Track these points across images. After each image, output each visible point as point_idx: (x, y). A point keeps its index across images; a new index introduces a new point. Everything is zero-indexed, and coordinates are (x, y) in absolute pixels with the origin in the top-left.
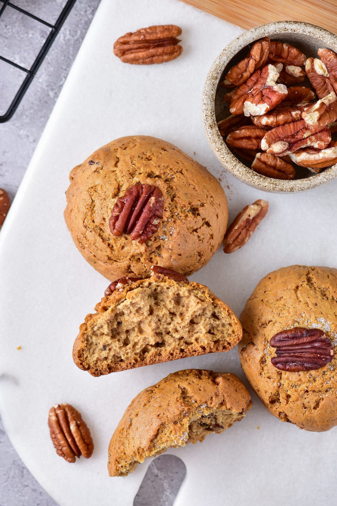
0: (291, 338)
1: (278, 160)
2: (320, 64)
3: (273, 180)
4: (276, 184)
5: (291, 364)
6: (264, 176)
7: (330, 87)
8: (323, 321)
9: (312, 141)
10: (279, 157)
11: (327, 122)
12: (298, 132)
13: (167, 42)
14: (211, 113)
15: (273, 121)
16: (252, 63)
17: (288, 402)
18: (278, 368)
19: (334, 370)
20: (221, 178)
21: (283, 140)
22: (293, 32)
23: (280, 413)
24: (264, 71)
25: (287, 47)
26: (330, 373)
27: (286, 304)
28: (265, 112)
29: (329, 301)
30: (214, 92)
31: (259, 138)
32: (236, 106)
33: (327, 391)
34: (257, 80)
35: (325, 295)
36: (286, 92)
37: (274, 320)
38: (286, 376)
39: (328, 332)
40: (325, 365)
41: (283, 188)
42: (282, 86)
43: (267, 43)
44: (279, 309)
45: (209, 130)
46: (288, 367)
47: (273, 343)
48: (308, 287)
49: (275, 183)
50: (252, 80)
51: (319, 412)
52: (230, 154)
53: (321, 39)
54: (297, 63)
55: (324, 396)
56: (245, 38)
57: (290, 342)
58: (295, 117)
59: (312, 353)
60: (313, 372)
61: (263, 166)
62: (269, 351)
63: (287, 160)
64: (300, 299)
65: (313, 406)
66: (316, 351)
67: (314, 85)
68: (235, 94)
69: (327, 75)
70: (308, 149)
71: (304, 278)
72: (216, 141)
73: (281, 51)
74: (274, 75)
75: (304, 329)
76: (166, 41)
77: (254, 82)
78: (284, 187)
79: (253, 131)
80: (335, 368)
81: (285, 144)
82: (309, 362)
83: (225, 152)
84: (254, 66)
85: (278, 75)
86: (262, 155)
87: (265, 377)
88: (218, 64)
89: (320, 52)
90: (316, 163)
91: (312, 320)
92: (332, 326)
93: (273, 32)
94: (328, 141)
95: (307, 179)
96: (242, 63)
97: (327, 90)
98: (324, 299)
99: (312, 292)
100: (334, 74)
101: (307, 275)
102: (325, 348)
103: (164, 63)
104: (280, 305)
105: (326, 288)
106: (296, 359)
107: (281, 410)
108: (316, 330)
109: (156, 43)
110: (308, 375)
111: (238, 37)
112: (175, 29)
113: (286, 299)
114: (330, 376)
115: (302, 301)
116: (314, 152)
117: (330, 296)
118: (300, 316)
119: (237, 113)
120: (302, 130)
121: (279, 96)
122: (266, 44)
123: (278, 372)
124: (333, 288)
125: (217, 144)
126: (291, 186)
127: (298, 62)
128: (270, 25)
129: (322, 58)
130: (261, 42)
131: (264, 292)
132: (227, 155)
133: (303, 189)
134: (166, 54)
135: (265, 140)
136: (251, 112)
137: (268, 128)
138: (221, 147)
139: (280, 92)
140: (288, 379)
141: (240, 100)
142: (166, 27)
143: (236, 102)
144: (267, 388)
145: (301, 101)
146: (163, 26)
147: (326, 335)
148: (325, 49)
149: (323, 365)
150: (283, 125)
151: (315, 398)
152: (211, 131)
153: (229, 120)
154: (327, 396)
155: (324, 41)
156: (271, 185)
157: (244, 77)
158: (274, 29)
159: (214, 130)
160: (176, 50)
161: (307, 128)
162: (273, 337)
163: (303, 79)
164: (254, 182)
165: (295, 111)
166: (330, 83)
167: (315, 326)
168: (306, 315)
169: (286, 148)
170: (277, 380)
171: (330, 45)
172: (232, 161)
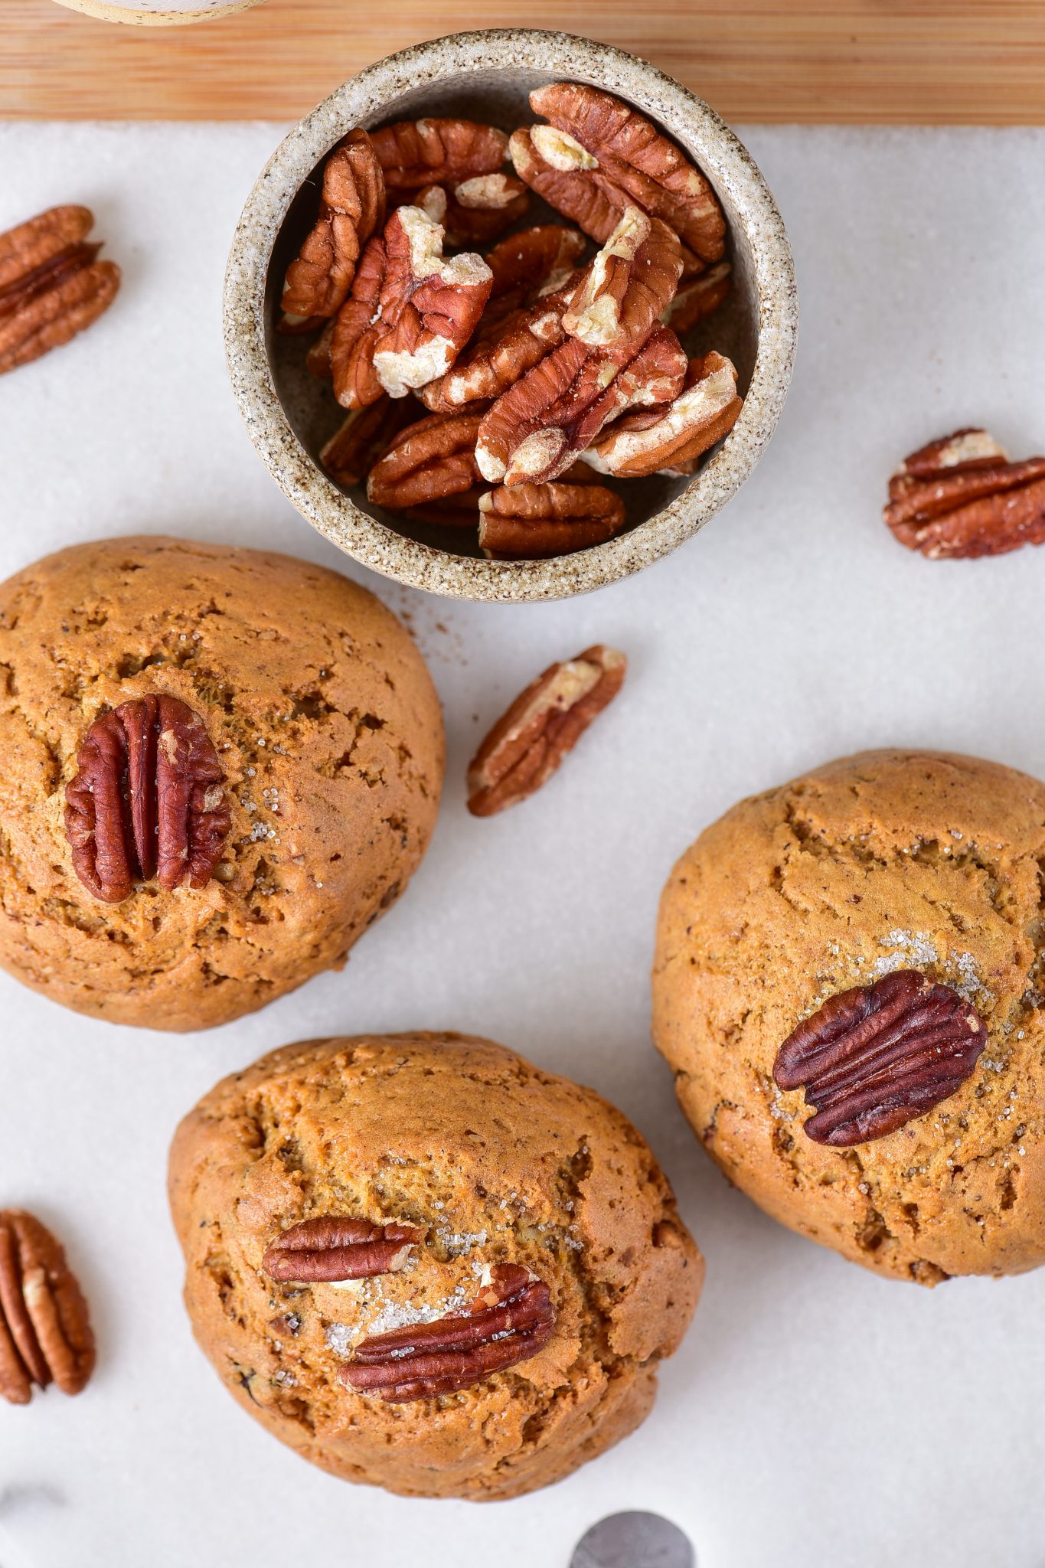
0: (829, 1038)
1: (554, 491)
2: (554, 140)
3: (560, 563)
4: (575, 570)
5: (869, 1117)
6: (529, 564)
7: (615, 195)
8: (901, 939)
9: (630, 391)
10: (552, 481)
11: (650, 314)
12: (575, 381)
13: (60, 268)
14: (284, 441)
15: (486, 379)
16: (343, 230)
17: (918, 1225)
18: (837, 1143)
19: (1006, 1068)
20: (407, 609)
21: (541, 423)
22: (427, 81)
23: (911, 1266)
24: (390, 235)
25: (432, 130)
26: (998, 1085)
27: (768, 942)
28: (447, 365)
29: (890, 870)
30: (265, 372)
31: (464, 449)
32: (351, 382)
33: (1016, 1139)
34: (384, 274)
35: (871, 855)
36: (485, 274)
37: (754, 1006)
38: (873, 1155)
39: (931, 965)
40: (972, 1069)
41: (602, 574)
42: (465, 259)
43: (362, 147)
44: (755, 965)
45: (299, 494)
46: (863, 1128)
47: (783, 1077)
48: (807, 855)
49: (570, 569)
50: (367, 280)
51: (1026, 1210)
52: (395, 541)
53: (524, 64)
54: (484, 164)
55: (1014, 1158)
56: (289, 164)
57: (835, 1052)
58: (546, 337)
59: (915, 1054)
60: (947, 1107)
61: (515, 528)
62: (786, 1106)
63: (582, 477)
64: (802, 906)
65: (996, 1202)
66: (923, 1042)
67: (566, 207)
68: (335, 343)
69: (591, 161)
70: (631, 419)
71: (783, 833)
72: (335, 521)
73: (419, 149)
74: (429, 237)
75: (857, 991)
76: (56, 265)
77: (375, 283)
78: (606, 569)
79: (437, 433)
80: (1007, 1061)
81: (551, 436)
82: (920, 1086)
83: (375, 541)
84: (352, 235)
85: (440, 230)
86: (498, 497)
87: (812, 1188)
88: (239, 279)
89: (539, 104)
90: (672, 451)
91: (867, 950)
92: (936, 940)
93: (365, 109)
94: (679, 368)
95: (662, 515)
96: (313, 243)
97: (612, 208)
98: (871, 870)
99: (827, 867)
100: (609, 151)
101: (788, 820)
102: (945, 1019)
103: (81, 335)
104: (753, 953)
105: (865, 831)
106: (876, 1094)
107: (910, 1258)
108: (893, 977)
109: (28, 285)
110: (936, 1123)
111: (265, 172)
112: (70, 218)
113: (762, 926)
114: (1003, 1092)
115: (811, 908)
116: (652, 420)
117: (886, 851)
118: (826, 959)
119: (366, 401)
120: (583, 367)
121: (469, 297)
122: (362, 151)
123: (843, 1156)
124: (883, 820)
125: (343, 527)
126: (626, 557)
127: (486, 158)
128: (347, 93)
129: (553, 120)
130: (344, 153)
131: (685, 933)
132: (387, 549)
133: (665, 549)
134: (75, 305)
135: (486, 449)
136: (405, 381)
137: (477, 407)
138: (358, 531)
139: (468, 283)
140: (882, 1161)
141: (356, 356)
142: (37, 224)
143: (347, 370)
144: (835, 1214)
145: (548, 275)
146: (28, 226)
147: (931, 981)
148: (551, 86)
149: (966, 1073)
150: (521, 376)
151: (994, 1177)
152: (308, 496)
153: (353, 431)
154: (1022, 1152)
155: (536, 66)
156: (563, 580)
157: (337, 283)
158: (365, 98)
159: (314, 489)
160: (98, 282)
161: (596, 357)
162: (777, 1062)
163: (523, 205)
164: (506, 594)
165: (539, 319)
166: (612, 184)
167: (884, 965)
168: (841, 946)
169: (559, 446)
170: (853, 1178)
171: (559, 70)
172: (413, 560)
